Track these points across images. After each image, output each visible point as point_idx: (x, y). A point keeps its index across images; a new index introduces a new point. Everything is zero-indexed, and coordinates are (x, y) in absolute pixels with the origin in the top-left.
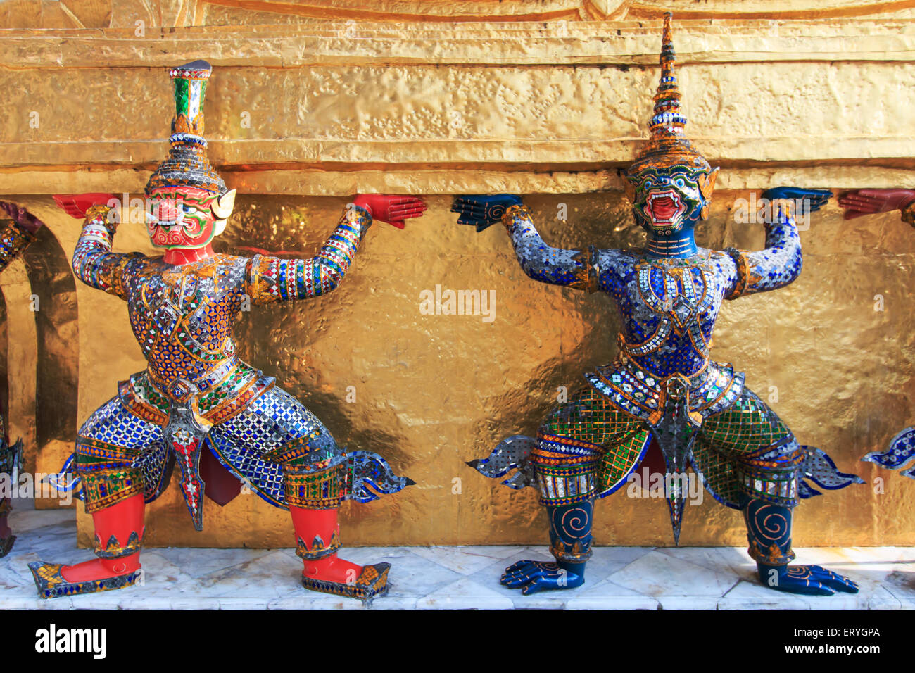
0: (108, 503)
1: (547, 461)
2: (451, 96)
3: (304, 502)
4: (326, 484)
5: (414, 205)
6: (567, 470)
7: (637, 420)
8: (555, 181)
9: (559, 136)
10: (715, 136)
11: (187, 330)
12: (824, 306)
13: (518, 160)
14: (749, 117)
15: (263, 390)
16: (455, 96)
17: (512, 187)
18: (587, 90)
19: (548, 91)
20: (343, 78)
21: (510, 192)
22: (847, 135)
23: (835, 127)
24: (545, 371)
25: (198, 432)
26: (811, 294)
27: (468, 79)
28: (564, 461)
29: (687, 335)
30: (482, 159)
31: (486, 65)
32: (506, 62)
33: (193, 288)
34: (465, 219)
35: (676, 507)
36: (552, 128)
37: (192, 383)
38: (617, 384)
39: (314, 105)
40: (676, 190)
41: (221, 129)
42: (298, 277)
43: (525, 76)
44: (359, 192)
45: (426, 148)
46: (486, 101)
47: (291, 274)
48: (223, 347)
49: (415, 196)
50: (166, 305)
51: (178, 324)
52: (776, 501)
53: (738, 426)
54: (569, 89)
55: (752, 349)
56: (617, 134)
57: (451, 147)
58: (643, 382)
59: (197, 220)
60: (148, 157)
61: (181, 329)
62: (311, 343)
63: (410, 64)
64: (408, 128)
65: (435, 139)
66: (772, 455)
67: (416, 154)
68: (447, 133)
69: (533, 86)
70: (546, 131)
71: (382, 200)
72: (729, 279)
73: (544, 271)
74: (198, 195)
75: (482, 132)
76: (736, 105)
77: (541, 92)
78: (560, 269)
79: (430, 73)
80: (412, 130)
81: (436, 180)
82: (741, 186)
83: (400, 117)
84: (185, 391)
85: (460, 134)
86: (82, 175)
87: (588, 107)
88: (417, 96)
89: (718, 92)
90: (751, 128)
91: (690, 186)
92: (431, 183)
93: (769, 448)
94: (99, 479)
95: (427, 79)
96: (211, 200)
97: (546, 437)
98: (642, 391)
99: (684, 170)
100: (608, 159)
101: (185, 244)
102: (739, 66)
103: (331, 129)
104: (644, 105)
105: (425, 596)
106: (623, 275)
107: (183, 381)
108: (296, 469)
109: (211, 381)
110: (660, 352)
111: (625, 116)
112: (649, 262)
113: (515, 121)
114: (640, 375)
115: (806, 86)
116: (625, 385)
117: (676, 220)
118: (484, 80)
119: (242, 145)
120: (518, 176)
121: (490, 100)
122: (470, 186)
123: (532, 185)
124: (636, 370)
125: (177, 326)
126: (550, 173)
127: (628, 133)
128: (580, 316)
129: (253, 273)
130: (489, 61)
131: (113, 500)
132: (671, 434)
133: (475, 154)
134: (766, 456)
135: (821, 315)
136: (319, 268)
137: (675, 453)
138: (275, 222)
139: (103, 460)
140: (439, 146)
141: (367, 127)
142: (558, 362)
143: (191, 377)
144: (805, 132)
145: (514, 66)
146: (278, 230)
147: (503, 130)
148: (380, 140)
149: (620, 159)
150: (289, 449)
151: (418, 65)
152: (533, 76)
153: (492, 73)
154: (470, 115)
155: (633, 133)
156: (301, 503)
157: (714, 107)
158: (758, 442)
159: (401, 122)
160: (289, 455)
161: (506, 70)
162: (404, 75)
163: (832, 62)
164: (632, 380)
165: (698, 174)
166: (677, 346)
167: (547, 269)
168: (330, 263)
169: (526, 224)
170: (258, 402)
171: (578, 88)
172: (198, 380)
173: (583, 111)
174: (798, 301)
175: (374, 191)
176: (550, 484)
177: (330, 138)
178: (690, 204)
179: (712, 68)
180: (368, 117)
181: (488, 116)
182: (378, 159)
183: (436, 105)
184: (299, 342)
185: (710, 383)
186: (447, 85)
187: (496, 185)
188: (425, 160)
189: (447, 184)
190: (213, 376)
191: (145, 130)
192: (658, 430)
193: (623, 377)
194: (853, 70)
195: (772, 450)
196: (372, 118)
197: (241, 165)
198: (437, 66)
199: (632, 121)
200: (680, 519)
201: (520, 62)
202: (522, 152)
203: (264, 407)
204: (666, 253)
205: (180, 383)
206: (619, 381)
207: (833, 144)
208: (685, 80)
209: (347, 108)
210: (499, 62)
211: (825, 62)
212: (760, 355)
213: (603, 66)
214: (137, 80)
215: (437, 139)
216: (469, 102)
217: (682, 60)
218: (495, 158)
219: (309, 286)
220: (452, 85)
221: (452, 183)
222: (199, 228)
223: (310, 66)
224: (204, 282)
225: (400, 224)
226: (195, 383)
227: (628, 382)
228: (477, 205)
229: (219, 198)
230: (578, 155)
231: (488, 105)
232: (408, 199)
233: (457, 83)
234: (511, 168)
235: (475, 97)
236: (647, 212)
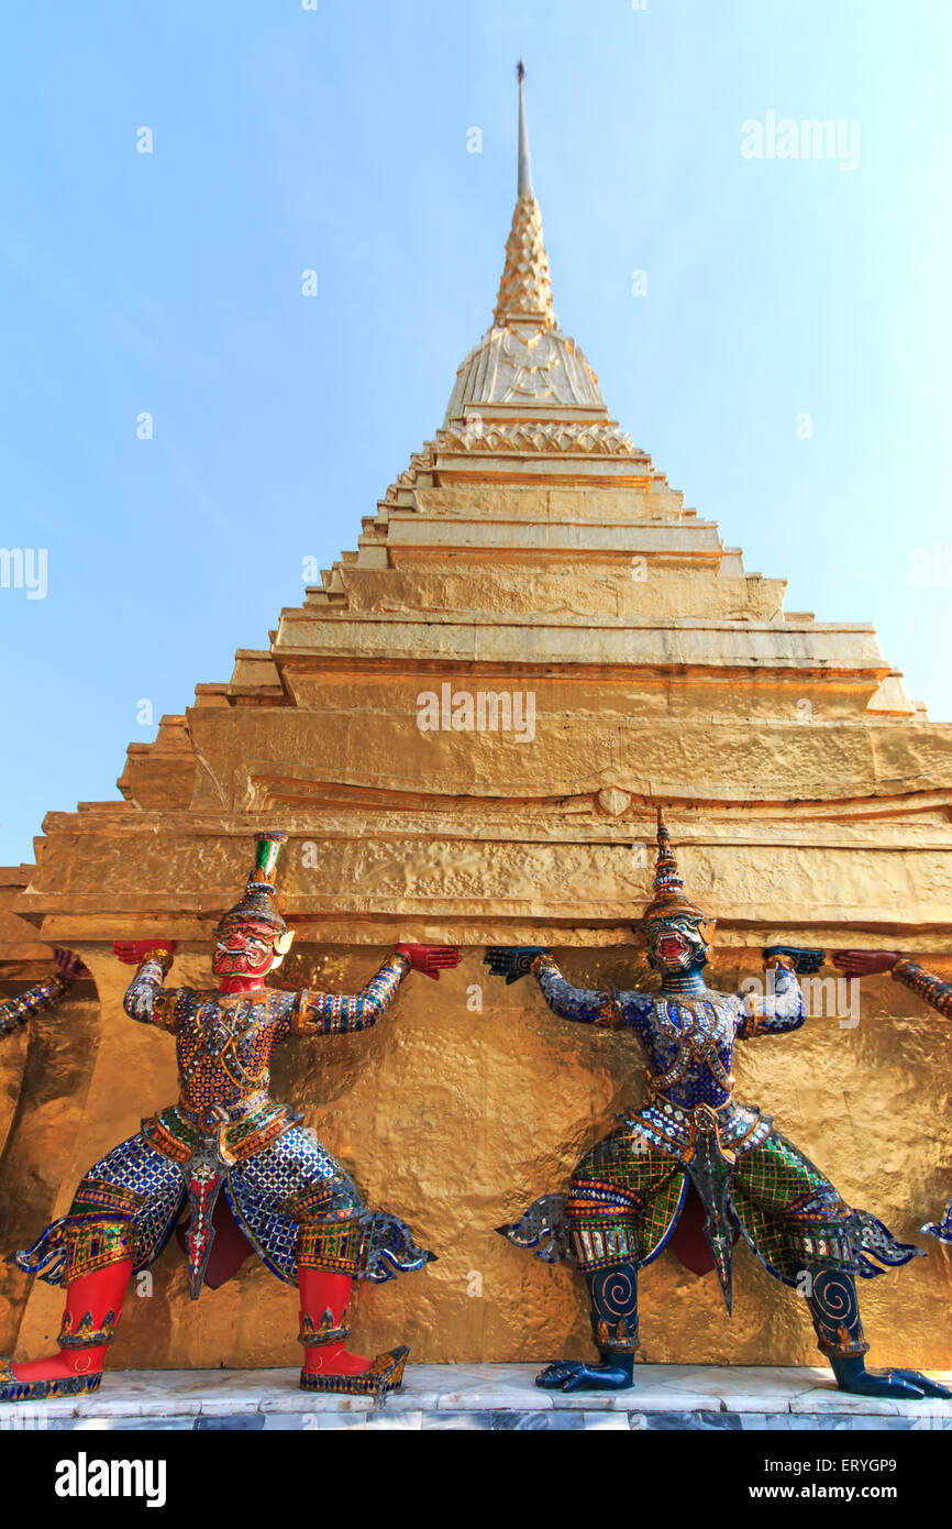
0: (96, 1264)
1: (583, 1212)
2: (486, 865)
3: (319, 1261)
4: (345, 1239)
5: (448, 956)
6: (604, 1222)
7: (671, 1160)
8: (578, 936)
9: (579, 898)
10: (713, 900)
11: (235, 1050)
12: (847, 1068)
13: (544, 916)
14: (738, 886)
15: (292, 1124)
16: (490, 864)
17: (539, 940)
18: (601, 863)
19: (568, 864)
20: (395, 848)
21: (538, 944)
22: (825, 903)
23: (813, 897)
24: (578, 1133)
25: (222, 1166)
26: (832, 1056)
27: (501, 852)
28: (600, 1211)
29: (706, 1062)
30: (512, 914)
31: (515, 842)
32: (532, 839)
33: (246, 1012)
34: (496, 970)
35: (723, 1263)
36: (573, 891)
37: (226, 1111)
38: (647, 1120)
39: (369, 866)
40: (680, 932)
41: (285, 885)
42: (342, 1009)
43: (548, 851)
44: (401, 942)
45: (464, 904)
46: (516, 868)
47: (337, 1006)
48: (261, 1076)
49: (451, 947)
50: (219, 1025)
51: (227, 1044)
52: (830, 1264)
53: (772, 1168)
54: (586, 861)
55: (785, 1112)
56: (627, 896)
57: (486, 903)
58: (671, 1117)
59: (261, 951)
60: (215, 906)
61: (229, 1049)
62: (335, 1099)
63: (452, 839)
64: (448, 888)
65: (471, 896)
66: (814, 1204)
67: (456, 909)
68: (483, 892)
69: (556, 858)
70: (567, 893)
71: (422, 949)
72: (739, 1015)
73: (571, 1008)
74: (266, 930)
75: (513, 893)
76: (726, 877)
77: (562, 863)
78: (585, 1005)
79: (469, 846)
80: (453, 889)
81: (472, 933)
82: (742, 945)
83: (442, 879)
84: (218, 1118)
85: (494, 894)
86: (149, 924)
87: (602, 874)
88: (457, 864)
89: (710, 867)
90: (741, 895)
91: (692, 931)
92: (466, 934)
93: (810, 1198)
94: (94, 1233)
95: (466, 851)
96: (274, 936)
97: (580, 1183)
98: (672, 1126)
99: (686, 918)
100: (622, 917)
101: (246, 972)
102: (723, 848)
103: (382, 888)
104: (650, 875)
105: (448, 1393)
106: (643, 1009)
107: (219, 1108)
108: (316, 1217)
109: (244, 1110)
110: (684, 1081)
111: (634, 883)
112: (664, 997)
113: (541, 885)
114: (669, 1109)
115: (781, 864)
116: (655, 1120)
117: (683, 959)
118: (515, 853)
119: (302, 898)
120: (545, 931)
121: (519, 868)
122: (501, 939)
123: (557, 940)
124: (664, 1103)
125: (226, 1047)
126: (573, 929)
127: (637, 897)
128: (609, 1072)
129: (302, 1002)
130: (519, 838)
131: (103, 1261)
132: (706, 1173)
133: (507, 910)
134: (809, 1207)
135: (847, 1077)
136: (362, 1002)
137: (713, 1197)
138: (316, 972)
139: (104, 1209)
140: (476, 902)
141: (414, 887)
142: (590, 1123)
143: (226, 1104)
144: (787, 899)
145: (539, 843)
146: (318, 981)
147: (530, 891)
148: (424, 897)
149: (633, 917)
150: (311, 1192)
151: (459, 840)
152: (555, 850)
153: (521, 847)
154: (503, 879)
155: (642, 896)
156: (315, 1262)
157: (708, 878)
158: (797, 1189)
159: (443, 883)
160: (310, 1201)
161: (533, 845)
162: (447, 848)
163: (800, 848)
164: (661, 1115)
165: (698, 922)
166: (699, 1074)
167: (573, 1006)
168: (372, 999)
169: (553, 970)
170: (287, 1137)
171: (593, 860)
172: (232, 1108)
173: (598, 878)
174: (821, 1062)
175: (414, 941)
176: (587, 1242)
177: (380, 894)
178: (694, 945)
179: (703, 849)
180: (414, 879)
181: (518, 880)
182: (422, 911)
183: (473, 870)
184: (322, 1098)
185: (738, 1119)
186: (483, 855)
187: (525, 938)
188: (463, 914)
189: (481, 936)
190: (247, 1105)
191: (217, 885)
192: (693, 1169)
193: (653, 1113)
194: (818, 854)
195: (814, 1199)
196: (418, 879)
197: (297, 915)
198: (475, 841)
199: (641, 887)
200: (730, 1279)
201: (544, 840)
202: (548, 909)
203: (292, 1142)
204: (680, 990)
205: (214, 1109)
206: (649, 1116)
207: (814, 910)
208: (682, 857)
209: (398, 872)
210: (527, 839)
211: (794, 847)
212: (795, 1120)
213: (613, 845)
214: (218, 846)
215: (474, 897)
216: (501, 869)
217: (676, 842)
218: (525, 913)
219: (352, 1018)
220: (487, 855)
221: (485, 935)
222: (262, 957)
223: (369, 838)
224: (256, 1007)
225: (434, 974)
226: (228, 1111)
227: (658, 1118)
228: (507, 956)
229: (281, 936)
230: (596, 913)
231: (517, 872)
232: (444, 949)
233: (492, 854)
234: (538, 923)
235: (507, 865)
236: (658, 953)
